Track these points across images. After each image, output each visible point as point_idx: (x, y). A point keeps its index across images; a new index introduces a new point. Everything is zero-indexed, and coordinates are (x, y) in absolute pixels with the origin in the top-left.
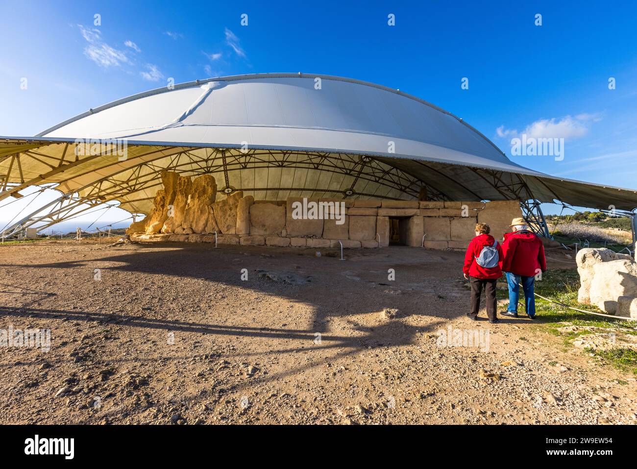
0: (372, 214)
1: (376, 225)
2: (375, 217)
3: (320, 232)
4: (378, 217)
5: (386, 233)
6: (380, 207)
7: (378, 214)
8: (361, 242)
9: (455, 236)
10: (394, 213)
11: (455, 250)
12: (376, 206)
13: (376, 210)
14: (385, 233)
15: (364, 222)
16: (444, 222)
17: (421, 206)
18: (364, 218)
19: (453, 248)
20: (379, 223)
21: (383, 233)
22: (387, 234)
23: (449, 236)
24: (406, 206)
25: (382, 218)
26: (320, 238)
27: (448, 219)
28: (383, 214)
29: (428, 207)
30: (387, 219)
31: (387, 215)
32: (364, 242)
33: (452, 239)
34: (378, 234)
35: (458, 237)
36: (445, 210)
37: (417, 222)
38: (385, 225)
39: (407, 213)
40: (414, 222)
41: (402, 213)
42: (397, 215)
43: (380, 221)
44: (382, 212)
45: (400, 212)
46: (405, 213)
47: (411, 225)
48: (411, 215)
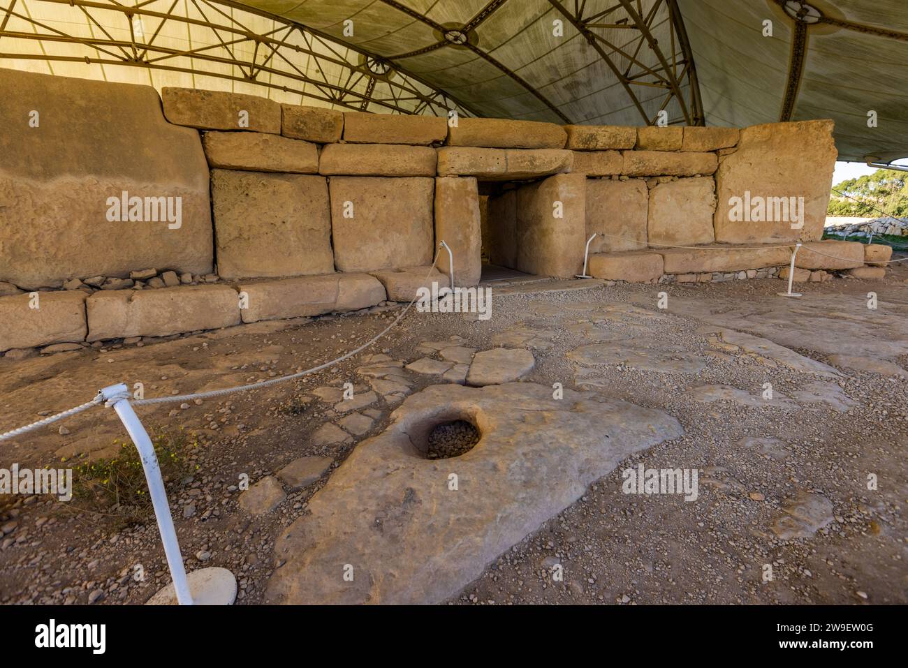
0: (419, 168)
1: (433, 212)
2: (427, 182)
3: (199, 250)
4: (440, 181)
5: (472, 238)
6: (446, 143)
7: (441, 169)
8: (383, 282)
9: (658, 236)
10: (496, 163)
11: (682, 278)
12: (429, 140)
13: (431, 151)
14: (467, 238)
15: (388, 200)
16: (630, 192)
17: (574, 142)
18: (387, 185)
19: (676, 274)
20: (444, 203)
21: (460, 237)
22: (475, 241)
23: (643, 237)
24: (532, 141)
25: (453, 183)
26: (199, 282)
27: (641, 184)
28: (457, 166)
29: (592, 145)
30: (472, 184)
31: (473, 170)
32: (395, 281)
33: (651, 244)
34: (442, 243)
35: (669, 236)
36: (638, 154)
37: (567, 195)
38: (468, 209)
39: (537, 163)
40: (557, 195)
41: (522, 162)
42: (507, 169)
43: (448, 192)
44: (454, 161)
45: (517, 158)
46: (532, 164)
47: (544, 205)
48: (551, 169)
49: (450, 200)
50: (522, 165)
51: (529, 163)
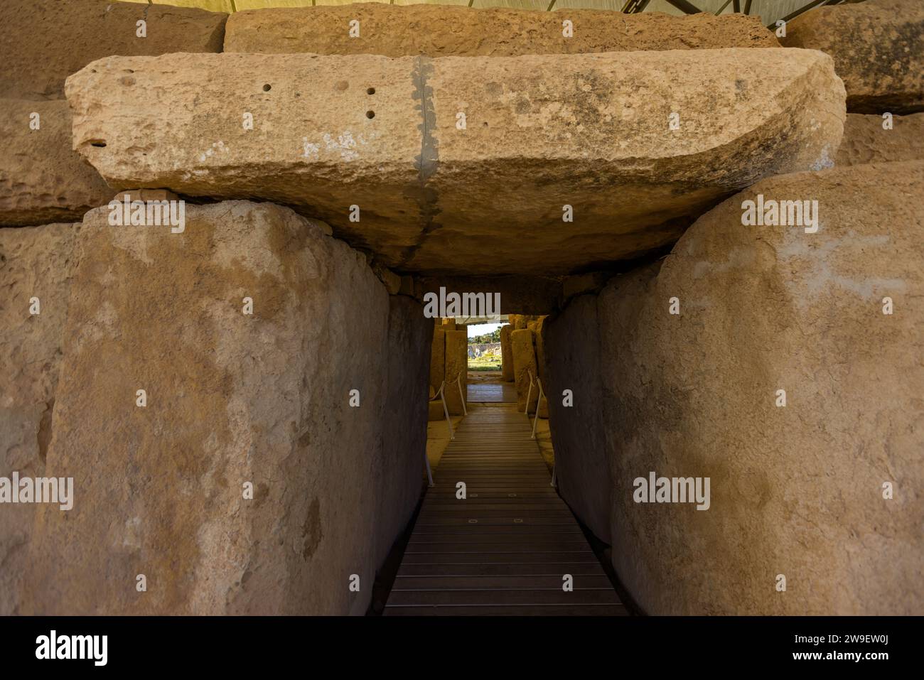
37: (843, 282)
38: (205, 364)
39: (622, 108)
40: (772, 286)
41: (522, 106)
42: (429, 142)
43: (107, 278)
44: (97, 106)
45: (493, 88)
46: (589, 114)
47: (694, 342)
48: (715, 142)
49: (107, 315)
50: (523, 121)
51: (566, 113)
